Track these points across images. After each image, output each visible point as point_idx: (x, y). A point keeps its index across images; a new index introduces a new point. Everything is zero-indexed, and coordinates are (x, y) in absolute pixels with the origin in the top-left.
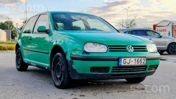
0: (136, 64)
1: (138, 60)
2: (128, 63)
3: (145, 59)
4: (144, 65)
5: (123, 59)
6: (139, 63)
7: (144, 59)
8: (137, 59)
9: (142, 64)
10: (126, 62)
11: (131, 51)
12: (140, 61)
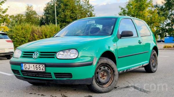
0: (35, 70)
1: (37, 66)
2: (29, 68)
3: (44, 65)
4: (43, 71)
5: (24, 64)
6: (38, 69)
7: (42, 66)
8: (35, 65)
9: (41, 70)
10: (26, 67)
11: (35, 57)
12: (39, 67)
